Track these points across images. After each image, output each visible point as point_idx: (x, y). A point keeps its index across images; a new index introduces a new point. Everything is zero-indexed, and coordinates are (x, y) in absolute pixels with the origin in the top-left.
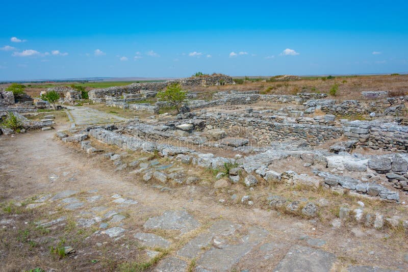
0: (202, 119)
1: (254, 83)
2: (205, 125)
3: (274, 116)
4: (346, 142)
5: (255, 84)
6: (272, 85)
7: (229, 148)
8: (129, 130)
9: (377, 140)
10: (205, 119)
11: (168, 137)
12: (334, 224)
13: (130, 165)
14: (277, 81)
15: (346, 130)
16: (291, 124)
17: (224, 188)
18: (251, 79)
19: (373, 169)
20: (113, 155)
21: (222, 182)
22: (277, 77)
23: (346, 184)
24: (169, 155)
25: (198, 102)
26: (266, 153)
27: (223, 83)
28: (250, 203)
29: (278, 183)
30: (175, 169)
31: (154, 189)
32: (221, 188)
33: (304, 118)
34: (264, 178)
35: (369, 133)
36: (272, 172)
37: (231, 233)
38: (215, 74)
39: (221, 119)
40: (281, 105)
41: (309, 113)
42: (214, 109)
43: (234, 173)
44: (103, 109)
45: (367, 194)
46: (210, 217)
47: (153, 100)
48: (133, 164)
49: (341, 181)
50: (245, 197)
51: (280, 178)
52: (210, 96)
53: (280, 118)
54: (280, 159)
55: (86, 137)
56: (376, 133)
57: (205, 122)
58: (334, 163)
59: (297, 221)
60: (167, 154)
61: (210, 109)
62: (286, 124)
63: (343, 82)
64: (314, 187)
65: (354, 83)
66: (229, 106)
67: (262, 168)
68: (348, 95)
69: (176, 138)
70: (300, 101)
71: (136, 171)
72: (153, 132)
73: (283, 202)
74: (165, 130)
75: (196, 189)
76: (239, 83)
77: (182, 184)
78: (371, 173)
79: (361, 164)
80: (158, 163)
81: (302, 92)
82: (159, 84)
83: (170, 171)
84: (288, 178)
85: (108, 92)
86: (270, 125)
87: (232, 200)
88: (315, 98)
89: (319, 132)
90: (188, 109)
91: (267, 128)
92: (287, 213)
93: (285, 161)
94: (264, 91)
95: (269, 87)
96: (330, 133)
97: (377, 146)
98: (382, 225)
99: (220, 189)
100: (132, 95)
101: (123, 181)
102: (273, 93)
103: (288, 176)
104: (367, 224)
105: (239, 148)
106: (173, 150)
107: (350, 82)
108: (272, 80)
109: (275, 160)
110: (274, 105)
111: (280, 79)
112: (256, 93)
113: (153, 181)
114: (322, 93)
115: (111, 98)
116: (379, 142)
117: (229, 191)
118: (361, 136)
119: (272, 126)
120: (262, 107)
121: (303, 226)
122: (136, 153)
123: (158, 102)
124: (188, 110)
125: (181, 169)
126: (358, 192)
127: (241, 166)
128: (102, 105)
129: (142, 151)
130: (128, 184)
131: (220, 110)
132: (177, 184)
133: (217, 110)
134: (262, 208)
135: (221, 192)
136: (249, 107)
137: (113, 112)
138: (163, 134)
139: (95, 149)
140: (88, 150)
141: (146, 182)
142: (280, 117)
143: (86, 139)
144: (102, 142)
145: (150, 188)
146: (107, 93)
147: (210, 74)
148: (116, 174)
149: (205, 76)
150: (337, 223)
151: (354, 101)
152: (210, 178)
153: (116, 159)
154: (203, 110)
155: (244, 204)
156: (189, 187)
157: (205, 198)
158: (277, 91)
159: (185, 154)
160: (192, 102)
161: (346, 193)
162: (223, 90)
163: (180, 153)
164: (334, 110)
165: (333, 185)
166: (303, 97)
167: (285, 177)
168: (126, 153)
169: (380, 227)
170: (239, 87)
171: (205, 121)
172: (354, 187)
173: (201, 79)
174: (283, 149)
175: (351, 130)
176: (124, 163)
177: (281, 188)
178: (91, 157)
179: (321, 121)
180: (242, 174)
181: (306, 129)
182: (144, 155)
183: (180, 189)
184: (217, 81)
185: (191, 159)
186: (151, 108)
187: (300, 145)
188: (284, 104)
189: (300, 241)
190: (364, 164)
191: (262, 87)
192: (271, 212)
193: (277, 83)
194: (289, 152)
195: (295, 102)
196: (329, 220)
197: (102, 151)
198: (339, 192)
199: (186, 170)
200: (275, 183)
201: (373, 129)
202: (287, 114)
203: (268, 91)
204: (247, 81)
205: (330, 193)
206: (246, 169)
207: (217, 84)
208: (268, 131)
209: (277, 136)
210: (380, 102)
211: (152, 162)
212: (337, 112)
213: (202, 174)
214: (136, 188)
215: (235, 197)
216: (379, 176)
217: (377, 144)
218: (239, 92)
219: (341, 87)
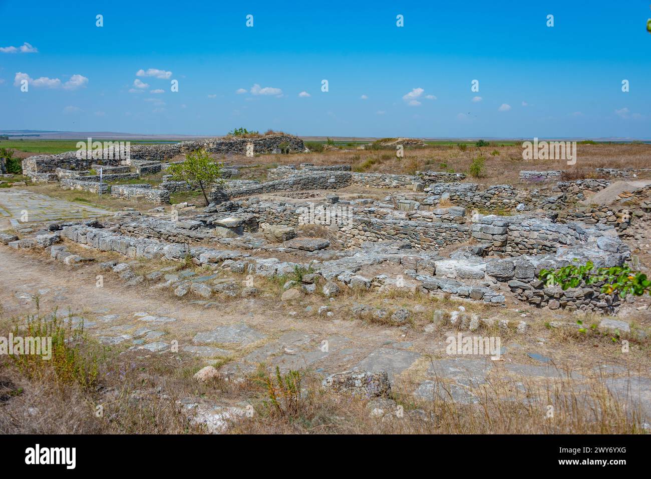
0: (253, 212)
1: (343, 151)
2: (258, 223)
3: (372, 209)
4: (473, 246)
5: (345, 153)
6: (374, 155)
7: (300, 253)
8: (131, 229)
9: (517, 244)
10: (258, 212)
11: (201, 239)
12: (427, 330)
13: (149, 277)
14: (385, 148)
15: (474, 229)
16: (397, 221)
17: (295, 299)
18: (338, 143)
19: (493, 276)
20: (115, 265)
21: (292, 293)
22: (386, 140)
23: (447, 287)
24: (211, 261)
25: (241, 184)
26: (353, 257)
27: (285, 151)
28: (329, 314)
29: (366, 291)
30: (223, 280)
31: (194, 305)
32: (291, 300)
33: (419, 212)
34: (349, 285)
35: (506, 233)
36: (359, 277)
37: (306, 342)
38: (270, 132)
39: (285, 213)
40: (389, 191)
41: (430, 205)
42: (271, 196)
43: (308, 280)
44: (57, 193)
45: (471, 298)
46: (279, 329)
47: (153, 177)
48: (153, 275)
49: (441, 284)
50: (323, 307)
51: (369, 285)
52: (264, 173)
53: (382, 212)
54: (372, 265)
55: (58, 239)
56: (516, 234)
57: (259, 218)
58: (444, 269)
59: (386, 329)
60: (206, 261)
61: (264, 197)
62: (390, 221)
63: (494, 154)
64: (410, 293)
65: (511, 155)
66: (298, 192)
67: (345, 274)
68: (500, 177)
69: (216, 239)
70: (419, 186)
71: (160, 285)
72: (175, 232)
73: (369, 310)
74: (195, 228)
75: (255, 302)
76: (316, 151)
77: (235, 298)
78: (489, 280)
79: (478, 270)
80: (194, 273)
81: (425, 170)
82: (163, 147)
83: (215, 282)
84: (379, 285)
85: (62, 161)
86: (365, 222)
87: (306, 312)
88: (446, 181)
89: (438, 233)
90: (224, 195)
91: (360, 227)
92: (373, 321)
93: (379, 267)
94: (360, 165)
95: (369, 159)
96: (454, 234)
97: (517, 252)
98: (477, 326)
99: (289, 301)
100: (111, 168)
101: (143, 298)
102: (375, 170)
103: (380, 282)
104: (463, 326)
105: (315, 252)
106: (216, 254)
107: (504, 155)
108: (376, 146)
109: (365, 265)
110: (377, 191)
111: (390, 144)
112: (346, 169)
113: (190, 296)
114: (457, 172)
115: (69, 173)
116: (520, 246)
117: (302, 303)
118: (495, 237)
119: (369, 224)
120: (355, 195)
121: (391, 333)
122: (154, 261)
123: (165, 183)
124: (226, 197)
125: (232, 280)
126: (460, 296)
127: (318, 271)
128: (52, 186)
129: (163, 259)
130: (151, 301)
131: (282, 199)
132: (228, 298)
133: (278, 198)
134: (344, 319)
135: (291, 305)
136: (333, 194)
137: (80, 200)
138: (193, 233)
139: (78, 257)
140: (67, 260)
141: (180, 298)
142: (382, 210)
143: (58, 242)
144: (86, 246)
145: (187, 305)
146: (62, 163)
147: (262, 132)
148: (127, 291)
149: (252, 136)
150: (430, 328)
151: (506, 186)
152: (275, 290)
153: (123, 270)
154: (252, 198)
155: (321, 315)
156: (246, 300)
157: (269, 312)
158: (382, 167)
159: (235, 260)
160: (231, 184)
161: (447, 298)
162: (286, 163)
163: (228, 259)
164: (469, 200)
165: (432, 289)
166: (427, 177)
167: (376, 283)
168: (136, 262)
169: (475, 328)
170: (316, 158)
171: (257, 215)
172: (455, 290)
173: (244, 142)
174: (378, 253)
175: (481, 229)
176: (138, 275)
177: (369, 296)
178: (74, 269)
179: (444, 217)
180: (319, 281)
181: (421, 228)
182: (168, 264)
183: (233, 304)
184: (275, 145)
185: (246, 266)
186: (154, 193)
187: (403, 247)
188: (394, 190)
189: (385, 345)
190: (482, 270)
191: (357, 159)
192: (355, 322)
193: (383, 153)
194: (385, 256)
195: (411, 186)
196: (422, 326)
197: (93, 260)
198: (438, 298)
199: (239, 281)
200: (362, 291)
201: (512, 227)
202: (393, 206)
203: (367, 167)
204: (330, 146)
205: (429, 299)
206: (324, 275)
207: (274, 152)
208: (363, 232)
209: (376, 239)
210: (547, 189)
211: (183, 272)
212: (474, 203)
213: (263, 285)
214: (166, 306)
215: (310, 309)
216: (499, 284)
217: (518, 249)
218: (315, 167)
219: (489, 162)
